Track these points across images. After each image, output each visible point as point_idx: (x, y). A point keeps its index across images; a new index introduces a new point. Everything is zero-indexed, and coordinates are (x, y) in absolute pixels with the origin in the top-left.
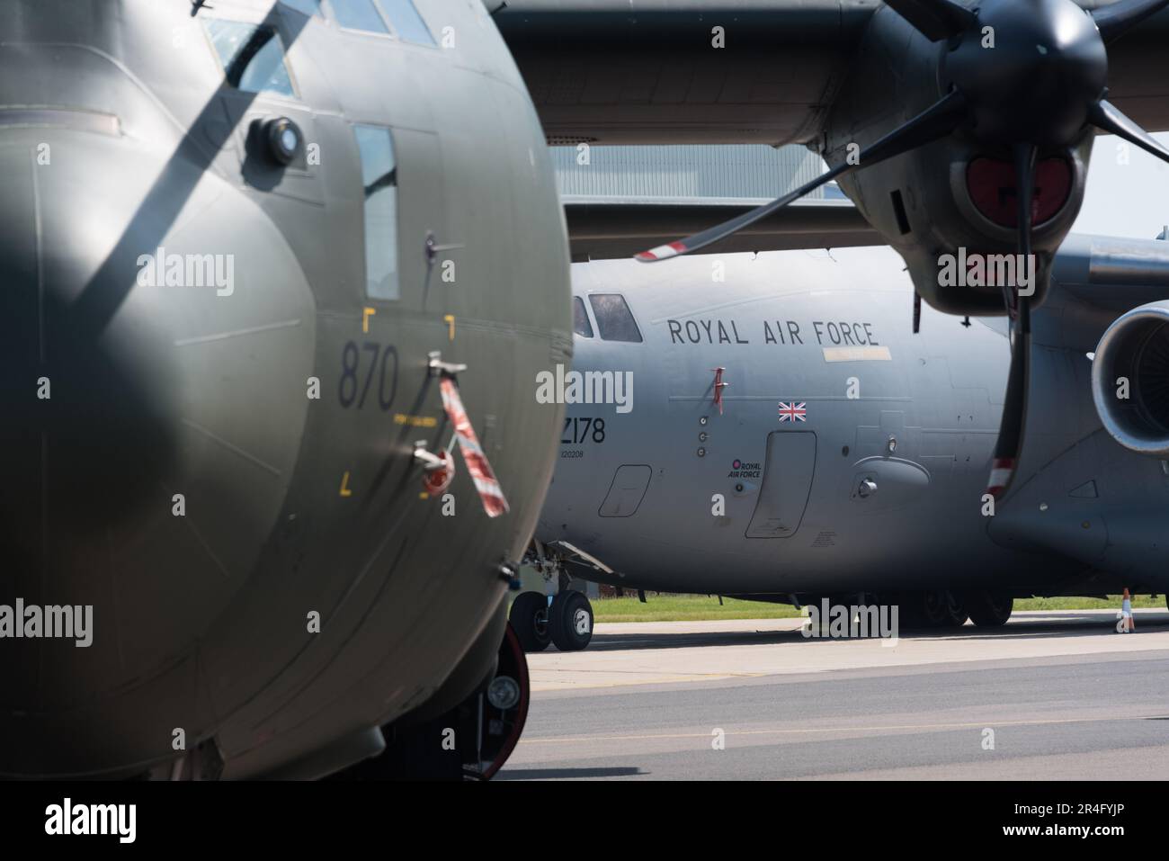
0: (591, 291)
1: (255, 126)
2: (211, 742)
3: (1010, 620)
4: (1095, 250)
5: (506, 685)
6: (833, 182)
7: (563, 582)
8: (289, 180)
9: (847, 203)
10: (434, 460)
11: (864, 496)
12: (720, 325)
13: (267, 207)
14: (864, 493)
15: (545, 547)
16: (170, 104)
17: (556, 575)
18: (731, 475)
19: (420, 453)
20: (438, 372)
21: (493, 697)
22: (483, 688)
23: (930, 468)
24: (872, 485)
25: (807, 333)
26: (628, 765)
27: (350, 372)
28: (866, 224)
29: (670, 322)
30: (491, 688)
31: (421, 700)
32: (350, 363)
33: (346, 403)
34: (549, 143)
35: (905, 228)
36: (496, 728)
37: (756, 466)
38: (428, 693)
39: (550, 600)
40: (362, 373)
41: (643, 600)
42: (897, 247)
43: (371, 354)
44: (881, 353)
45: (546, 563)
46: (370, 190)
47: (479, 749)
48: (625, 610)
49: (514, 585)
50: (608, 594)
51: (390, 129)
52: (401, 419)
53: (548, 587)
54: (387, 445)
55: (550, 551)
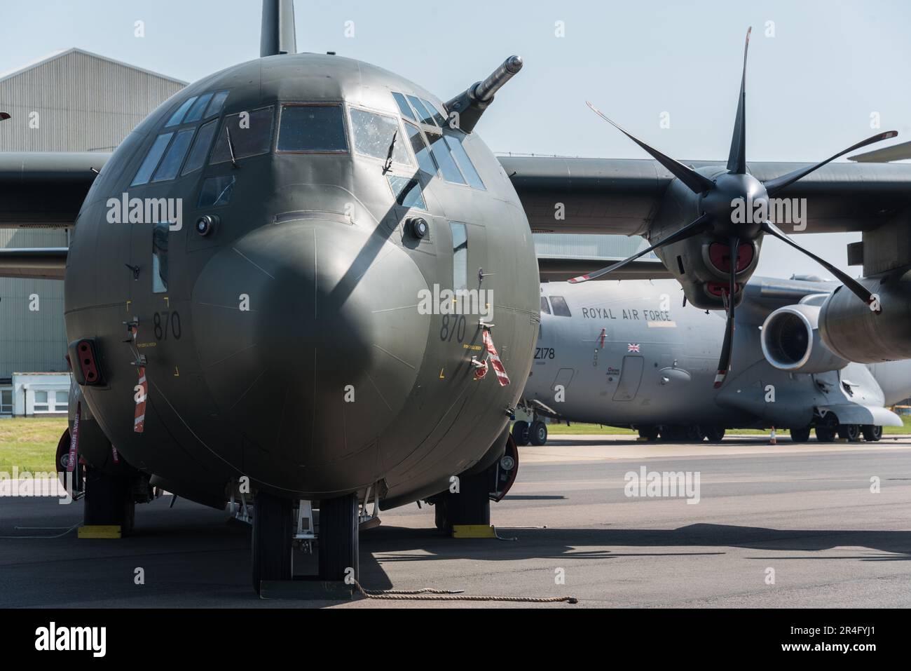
0: (550, 295)
1: (408, 221)
2: (383, 480)
3: (723, 439)
4: (763, 284)
5: (509, 460)
6: (653, 251)
7: (535, 417)
8: (422, 245)
9: (659, 260)
10: (480, 365)
11: (664, 384)
12: (605, 311)
13: (411, 256)
14: (663, 383)
15: (528, 402)
16: (372, 211)
17: (532, 414)
18: (608, 374)
19: (474, 361)
20: (483, 327)
21: (503, 464)
22: (499, 460)
23: (691, 373)
24: (667, 380)
25: (641, 315)
26: (560, 495)
27: (445, 326)
28: (666, 270)
29: (583, 309)
30: (502, 461)
31: (471, 465)
32: (446, 323)
33: (443, 339)
34: (533, 232)
35: (682, 272)
36: (504, 478)
37: (618, 370)
38: (475, 462)
39: (530, 424)
40: (450, 327)
41: (569, 425)
42: (678, 280)
43: (455, 318)
44: (672, 324)
45: (529, 409)
46: (456, 250)
47: (496, 486)
48: (561, 430)
49: (513, 418)
50: (554, 423)
51: (465, 224)
52: (466, 346)
53: (529, 419)
54: (460, 357)
55: (530, 404)
